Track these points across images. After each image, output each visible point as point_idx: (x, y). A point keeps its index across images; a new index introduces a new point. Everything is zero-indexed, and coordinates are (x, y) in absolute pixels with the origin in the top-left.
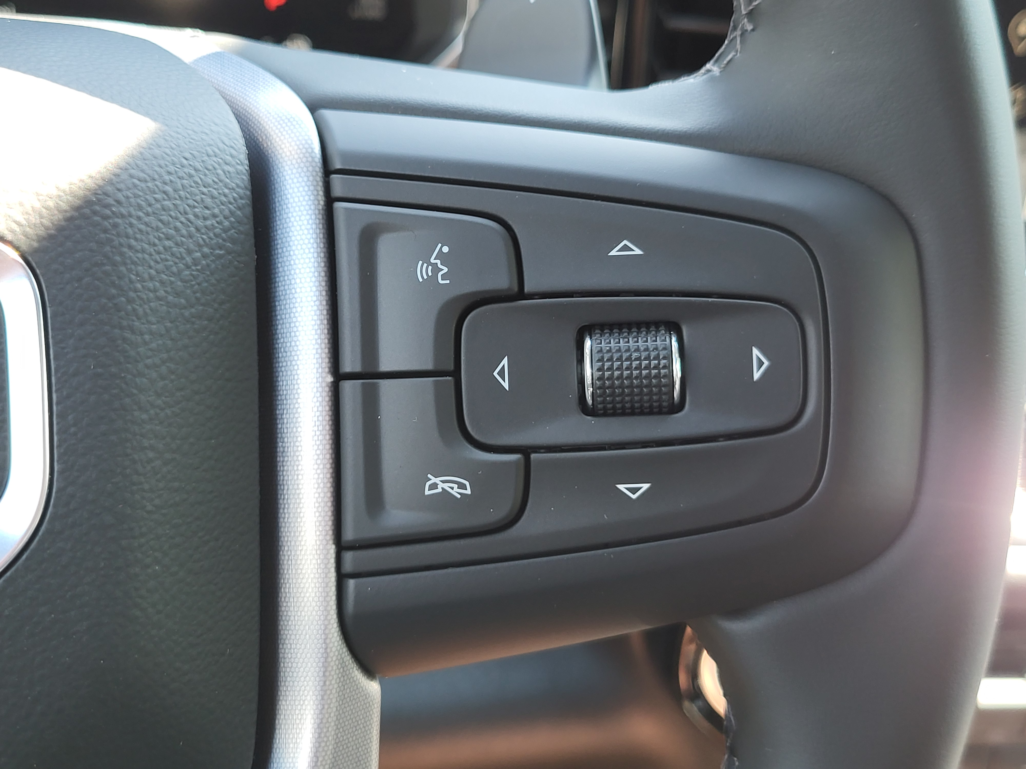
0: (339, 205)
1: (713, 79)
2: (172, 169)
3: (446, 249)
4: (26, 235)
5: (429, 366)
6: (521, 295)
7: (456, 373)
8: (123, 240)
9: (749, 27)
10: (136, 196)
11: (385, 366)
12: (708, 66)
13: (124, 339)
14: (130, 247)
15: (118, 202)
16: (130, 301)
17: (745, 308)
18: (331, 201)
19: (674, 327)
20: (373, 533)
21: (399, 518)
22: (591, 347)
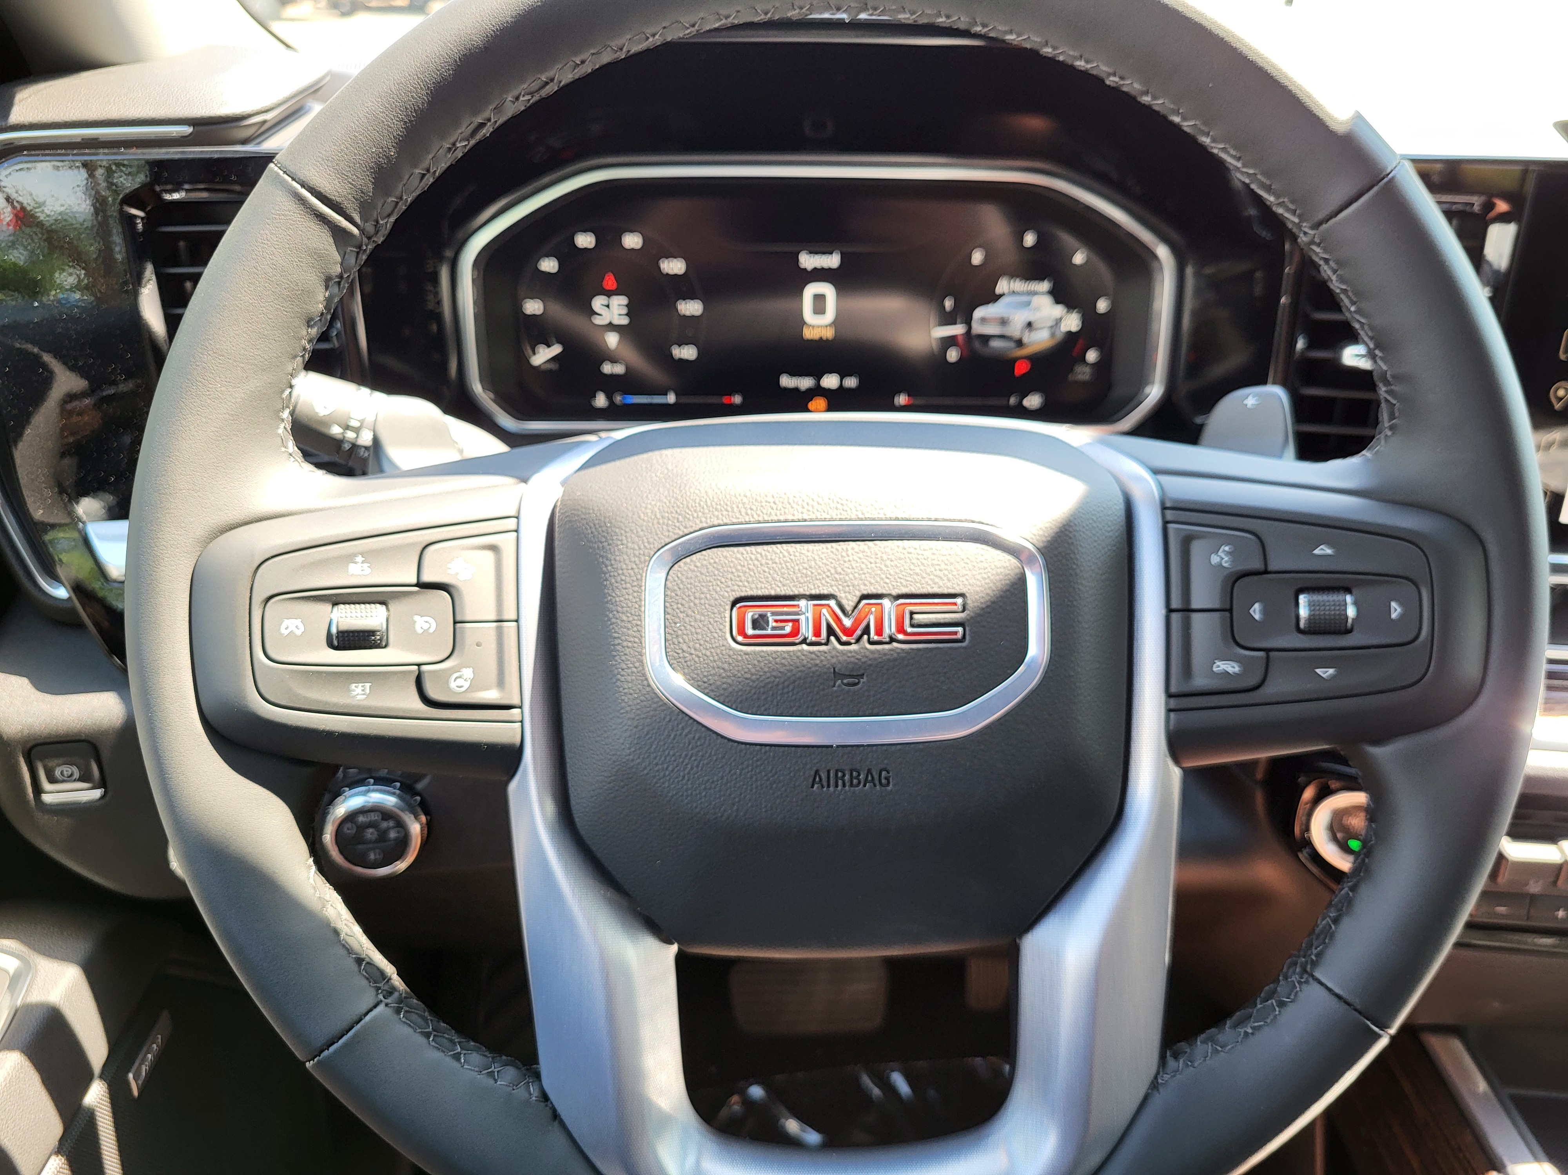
0: (1170, 526)
1: (1368, 460)
2: (1094, 508)
3: (1227, 548)
4: (1037, 540)
5: (1217, 606)
6: (1266, 572)
7: (1230, 610)
8: (1078, 543)
9: (1389, 433)
10: (1082, 522)
11: (1195, 605)
12: (1364, 452)
13: (1079, 589)
14: (1081, 546)
15: (1075, 525)
16: (1081, 571)
17: (1387, 582)
18: (1165, 523)
19: (1348, 590)
20: (1185, 689)
21: (1200, 682)
22: (1303, 599)
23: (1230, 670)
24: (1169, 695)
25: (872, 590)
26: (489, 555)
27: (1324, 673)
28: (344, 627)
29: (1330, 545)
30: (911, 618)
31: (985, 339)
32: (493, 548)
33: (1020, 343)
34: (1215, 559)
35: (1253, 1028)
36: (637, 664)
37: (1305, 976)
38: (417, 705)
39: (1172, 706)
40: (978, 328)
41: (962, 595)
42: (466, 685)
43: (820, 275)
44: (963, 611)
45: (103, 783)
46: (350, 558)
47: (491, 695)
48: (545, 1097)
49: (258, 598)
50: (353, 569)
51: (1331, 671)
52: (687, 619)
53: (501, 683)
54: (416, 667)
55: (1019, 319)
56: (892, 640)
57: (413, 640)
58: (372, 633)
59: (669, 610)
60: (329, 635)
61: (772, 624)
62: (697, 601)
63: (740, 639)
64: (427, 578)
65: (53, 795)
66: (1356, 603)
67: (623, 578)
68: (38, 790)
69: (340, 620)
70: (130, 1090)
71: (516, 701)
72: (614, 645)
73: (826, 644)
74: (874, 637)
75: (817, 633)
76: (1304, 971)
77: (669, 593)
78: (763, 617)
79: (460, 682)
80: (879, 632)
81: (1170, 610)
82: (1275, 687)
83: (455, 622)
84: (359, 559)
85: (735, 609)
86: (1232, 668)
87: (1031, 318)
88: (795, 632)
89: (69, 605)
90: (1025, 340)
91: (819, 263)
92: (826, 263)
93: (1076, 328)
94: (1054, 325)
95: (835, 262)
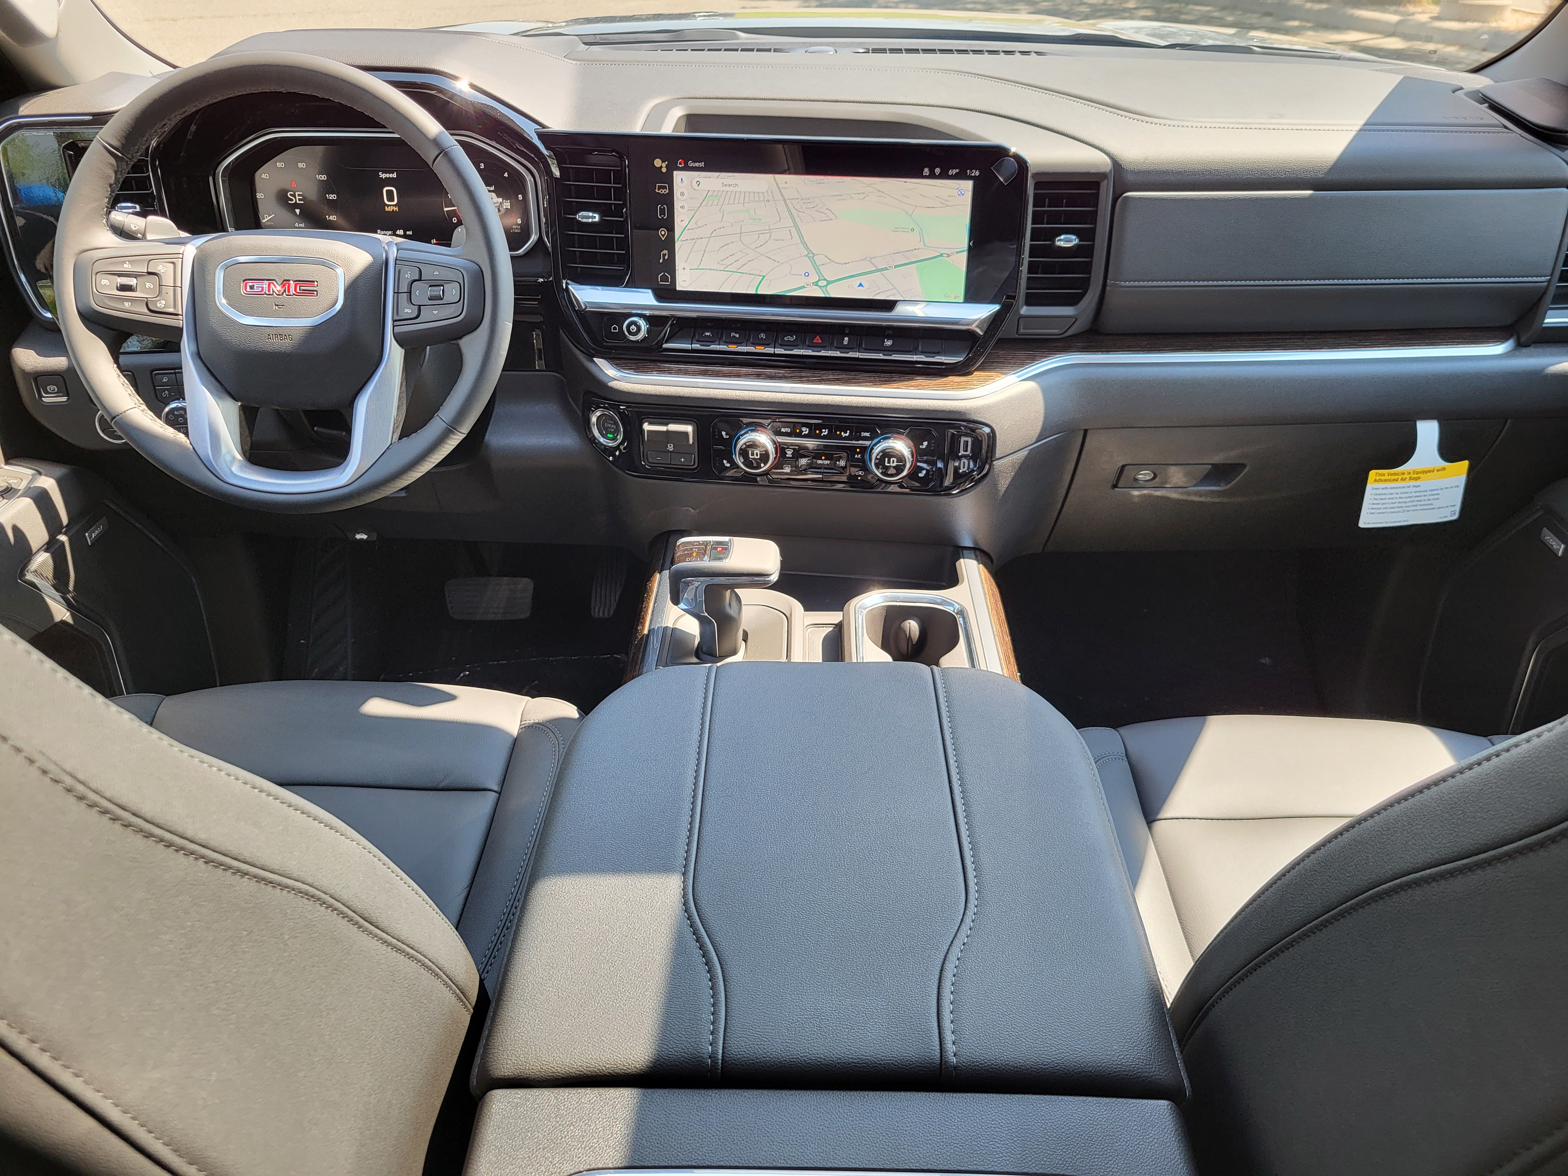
5: (407, 291)
6: (421, 280)
7: (410, 292)
11: (401, 291)
17: (452, 283)
18: (396, 265)
19: (442, 286)
20: (397, 319)
21: (401, 316)
24: (394, 321)
25: (287, 279)
26: (172, 265)
28: (122, 283)
30: (300, 288)
32: (173, 263)
34: (406, 276)
36: (212, 299)
37: (438, 418)
38: (146, 311)
39: (394, 325)
41: (317, 282)
42: (163, 306)
43: (389, 182)
44: (316, 287)
45: (68, 395)
46: (125, 262)
47: (171, 310)
48: (191, 445)
49: (94, 273)
50: (125, 266)
52: (229, 286)
53: (175, 307)
54: (146, 299)
56: (294, 295)
57: (145, 290)
58: (131, 286)
59: (224, 284)
60: (117, 287)
61: (255, 288)
63: (245, 292)
64: (149, 271)
65: (48, 399)
67: (210, 272)
68: (41, 396)
69: (121, 281)
70: (88, 543)
71: (181, 313)
72: (207, 293)
73: (272, 295)
74: (287, 293)
75: (269, 291)
76: (438, 416)
77: (223, 279)
78: (254, 285)
79: (160, 305)
80: (289, 292)
81: (395, 293)
82: (422, 318)
83: (159, 286)
84: (127, 263)
85: (245, 283)
86: (409, 311)
88: (262, 290)
89: (53, 320)
91: (388, 175)
92: (391, 175)
93: (509, 207)
94: (499, 206)
95: (394, 175)
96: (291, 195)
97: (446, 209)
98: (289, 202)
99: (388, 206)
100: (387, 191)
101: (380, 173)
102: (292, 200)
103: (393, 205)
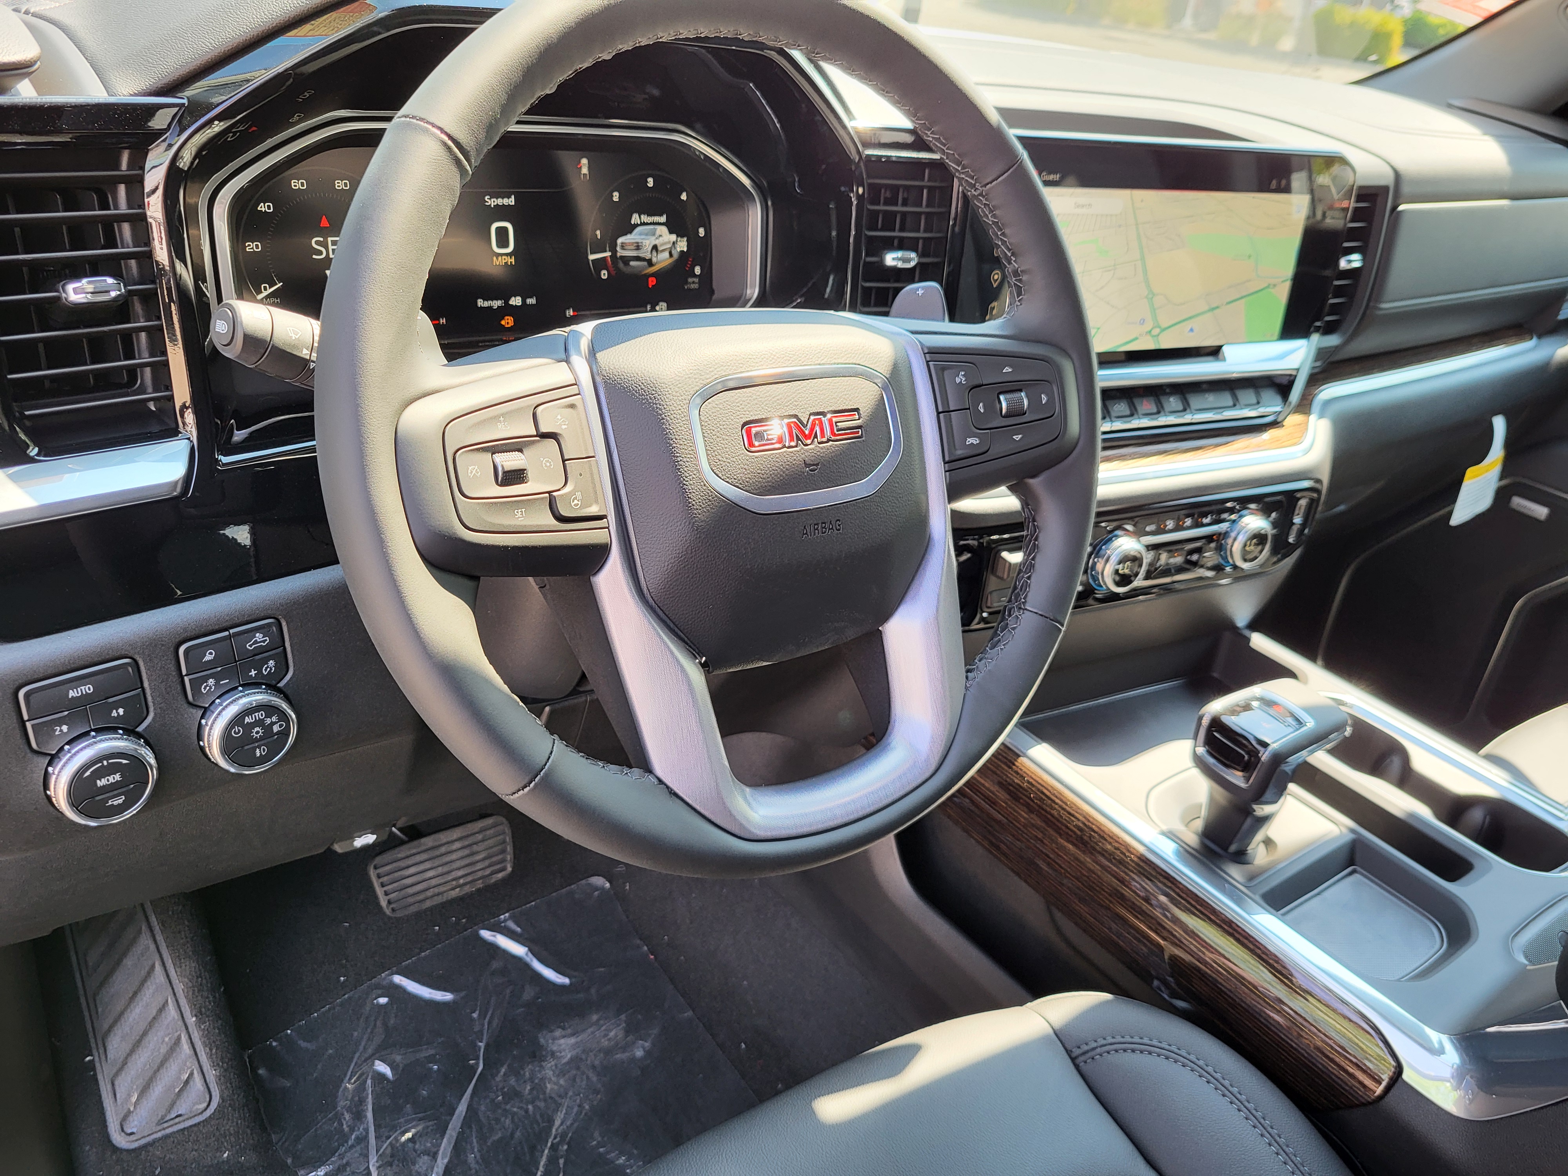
0: (930, 363)
1: (1008, 320)
3: (962, 373)
5: (962, 407)
6: (983, 385)
7: (969, 409)
8: (901, 374)
9: (1019, 304)
11: (950, 408)
13: (907, 401)
14: (903, 376)
16: (906, 391)
17: (1037, 384)
18: (927, 362)
19: (1021, 390)
20: (953, 458)
21: (960, 453)
22: (1002, 397)
23: (975, 443)
24: (945, 463)
25: (814, 410)
26: (573, 410)
27: (1017, 437)
28: (503, 469)
29: (1011, 366)
30: (836, 426)
31: (626, 260)
32: (572, 406)
33: (650, 263)
34: (958, 380)
35: (1004, 645)
36: (695, 472)
37: (1022, 611)
38: (552, 522)
39: (947, 469)
40: (620, 253)
41: (857, 410)
42: (581, 504)
44: (859, 419)
46: (493, 419)
47: (592, 510)
48: (660, 781)
49: (449, 453)
50: (500, 426)
51: (1020, 436)
52: (718, 439)
53: (595, 500)
54: (547, 495)
55: (648, 243)
56: (828, 441)
57: (542, 475)
59: (706, 435)
60: (496, 475)
61: (765, 437)
62: (721, 427)
63: (749, 449)
64: (544, 429)
66: (1027, 396)
67: (675, 416)
69: (504, 463)
71: (603, 513)
72: (678, 462)
73: (796, 446)
74: (821, 439)
75: (792, 440)
76: (1020, 608)
77: (703, 423)
78: (759, 433)
79: (576, 502)
80: (823, 436)
81: (939, 413)
82: (996, 450)
83: (564, 461)
84: (499, 419)
85: (744, 431)
86: (975, 441)
87: (657, 242)
88: (778, 441)
90: (654, 260)
91: (500, 201)
92: (506, 201)
93: (685, 249)
94: (671, 248)
95: (511, 201)
96: (317, 243)
97: (592, 257)
98: (314, 257)
99: (498, 255)
100: (498, 229)
101: (486, 198)
102: (321, 253)
103: (507, 255)
